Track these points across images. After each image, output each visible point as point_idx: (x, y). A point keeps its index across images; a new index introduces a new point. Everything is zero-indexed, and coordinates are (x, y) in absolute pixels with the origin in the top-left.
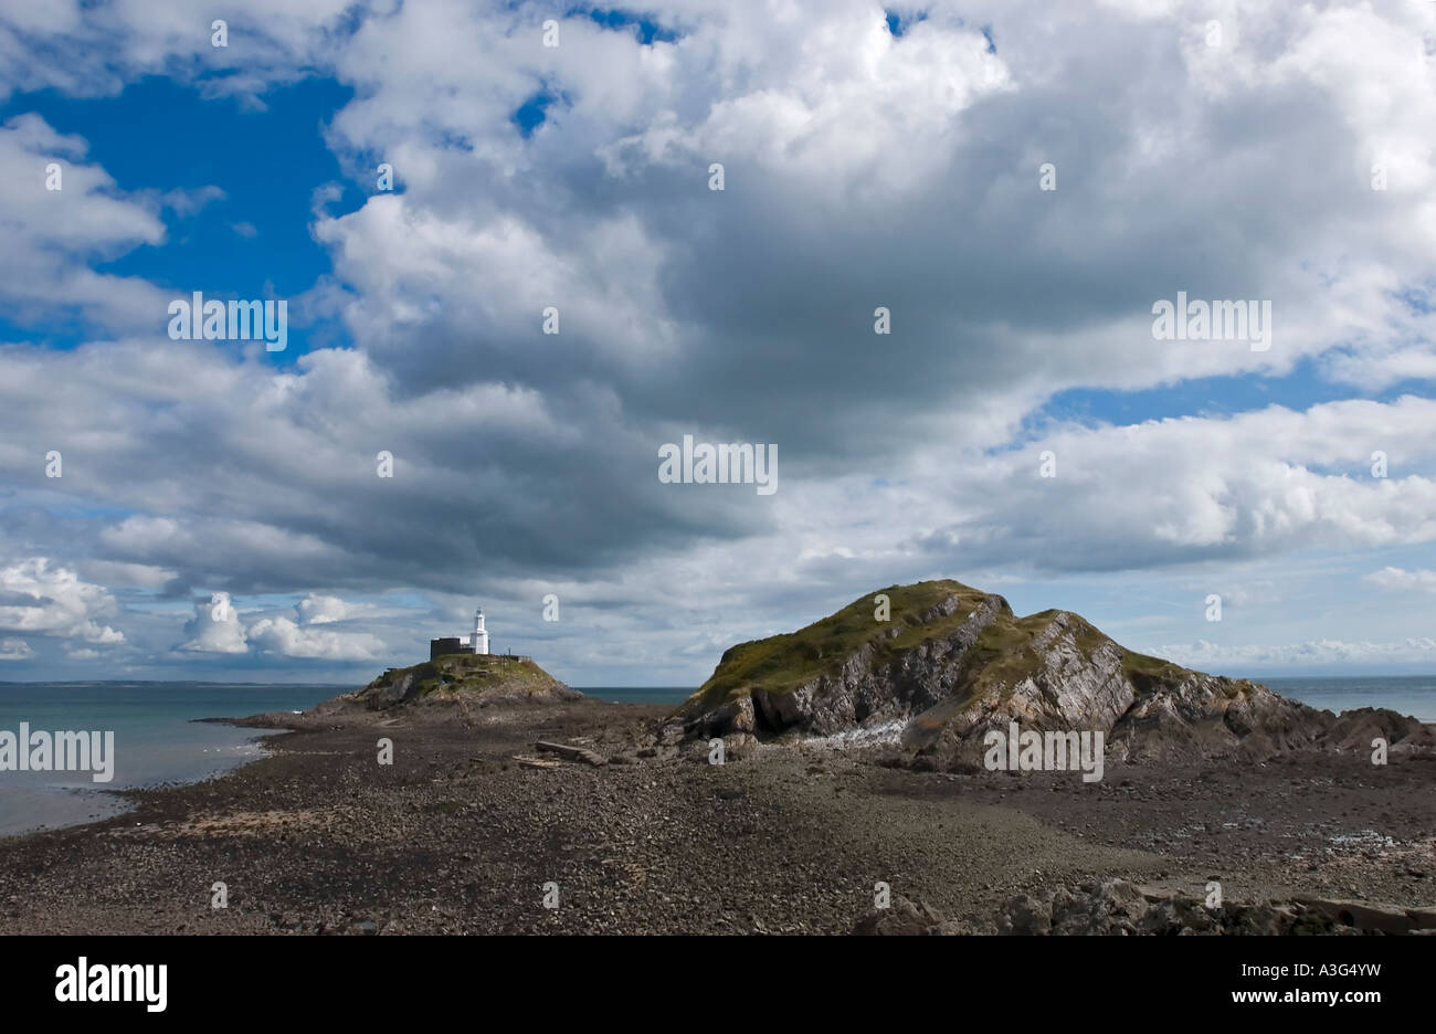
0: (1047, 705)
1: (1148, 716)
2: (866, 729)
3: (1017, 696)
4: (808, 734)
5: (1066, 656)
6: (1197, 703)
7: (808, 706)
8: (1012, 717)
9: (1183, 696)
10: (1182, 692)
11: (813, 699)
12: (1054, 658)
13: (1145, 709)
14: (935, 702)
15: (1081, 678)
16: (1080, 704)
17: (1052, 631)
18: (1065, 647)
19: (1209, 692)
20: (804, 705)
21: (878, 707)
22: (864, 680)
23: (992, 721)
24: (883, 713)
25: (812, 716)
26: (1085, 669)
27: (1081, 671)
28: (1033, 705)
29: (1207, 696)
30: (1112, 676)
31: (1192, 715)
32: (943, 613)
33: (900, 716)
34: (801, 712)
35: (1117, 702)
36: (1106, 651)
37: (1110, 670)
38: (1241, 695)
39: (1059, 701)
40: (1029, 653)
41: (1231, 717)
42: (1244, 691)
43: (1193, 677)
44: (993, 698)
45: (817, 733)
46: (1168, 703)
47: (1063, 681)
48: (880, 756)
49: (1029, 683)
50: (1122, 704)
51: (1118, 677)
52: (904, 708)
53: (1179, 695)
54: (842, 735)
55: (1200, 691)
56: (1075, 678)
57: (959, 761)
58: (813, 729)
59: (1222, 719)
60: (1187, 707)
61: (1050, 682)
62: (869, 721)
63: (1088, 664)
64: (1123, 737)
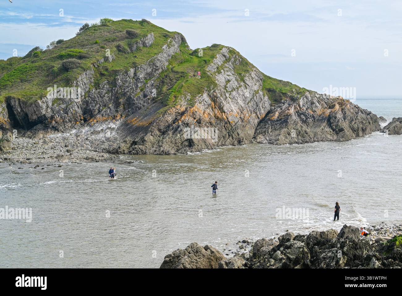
0: (216, 111)
1: (279, 120)
2: (91, 126)
3: (197, 105)
4: (49, 130)
5: (228, 77)
6: (310, 111)
7: (49, 110)
8: (195, 119)
9: (301, 106)
10: (301, 104)
11: (53, 105)
12: (221, 79)
13: (277, 114)
14: (140, 108)
15: (238, 93)
16: (238, 111)
17: (219, 60)
18: (227, 71)
19: (317, 104)
20: (47, 110)
21: (99, 112)
22: (89, 92)
23: (182, 122)
24: (102, 115)
25: (52, 118)
26: (240, 87)
27: (238, 89)
28: (208, 111)
29: (316, 107)
30: (257, 92)
31: (307, 119)
32: (144, 44)
33: (114, 118)
34: (44, 115)
35: (260, 110)
36: (253, 75)
37: (256, 88)
38: (337, 107)
39: (225, 108)
40: (204, 75)
41: (332, 121)
42: (339, 103)
43: (307, 94)
44: (182, 105)
45: (56, 129)
46: (292, 111)
47: (227, 95)
48: (106, 146)
49: (205, 96)
50: (262, 111)
51: (261, 93)
52: (117, 111)
53: (299, 106)
54: (74, 131)
55: (312, 103)
56: (234, 93)
57: (162, 149)
58: (53, 127)
59: (326, 122)
60: (303, 114)
61: (219, 95)
62: (93, 121)
63: (242, 84)
64: (264, 133)
